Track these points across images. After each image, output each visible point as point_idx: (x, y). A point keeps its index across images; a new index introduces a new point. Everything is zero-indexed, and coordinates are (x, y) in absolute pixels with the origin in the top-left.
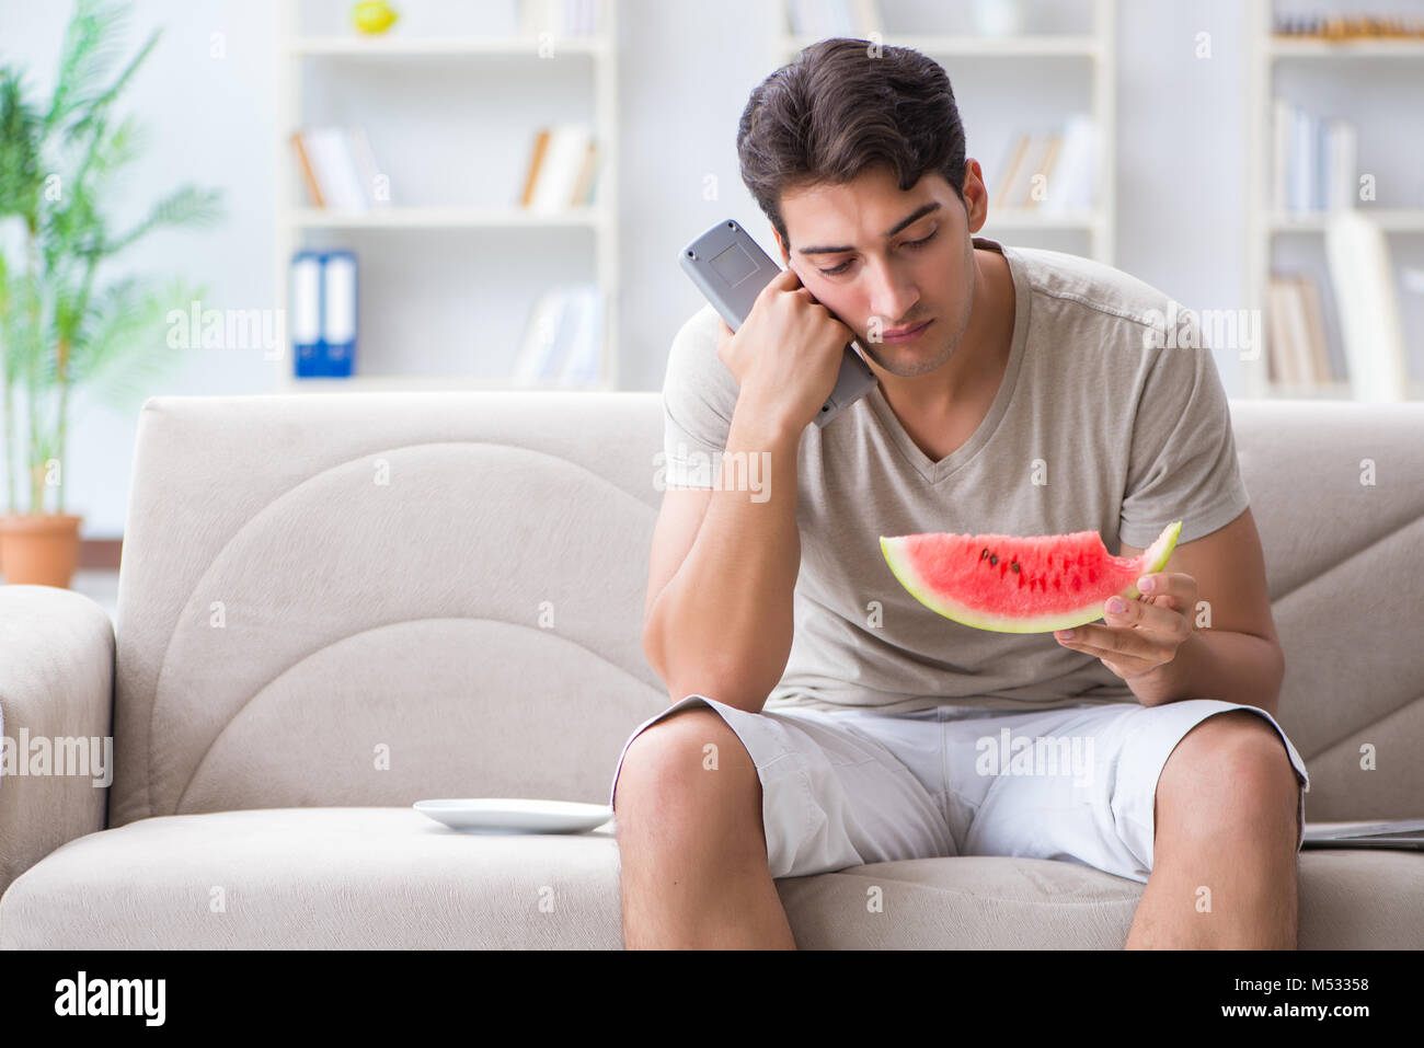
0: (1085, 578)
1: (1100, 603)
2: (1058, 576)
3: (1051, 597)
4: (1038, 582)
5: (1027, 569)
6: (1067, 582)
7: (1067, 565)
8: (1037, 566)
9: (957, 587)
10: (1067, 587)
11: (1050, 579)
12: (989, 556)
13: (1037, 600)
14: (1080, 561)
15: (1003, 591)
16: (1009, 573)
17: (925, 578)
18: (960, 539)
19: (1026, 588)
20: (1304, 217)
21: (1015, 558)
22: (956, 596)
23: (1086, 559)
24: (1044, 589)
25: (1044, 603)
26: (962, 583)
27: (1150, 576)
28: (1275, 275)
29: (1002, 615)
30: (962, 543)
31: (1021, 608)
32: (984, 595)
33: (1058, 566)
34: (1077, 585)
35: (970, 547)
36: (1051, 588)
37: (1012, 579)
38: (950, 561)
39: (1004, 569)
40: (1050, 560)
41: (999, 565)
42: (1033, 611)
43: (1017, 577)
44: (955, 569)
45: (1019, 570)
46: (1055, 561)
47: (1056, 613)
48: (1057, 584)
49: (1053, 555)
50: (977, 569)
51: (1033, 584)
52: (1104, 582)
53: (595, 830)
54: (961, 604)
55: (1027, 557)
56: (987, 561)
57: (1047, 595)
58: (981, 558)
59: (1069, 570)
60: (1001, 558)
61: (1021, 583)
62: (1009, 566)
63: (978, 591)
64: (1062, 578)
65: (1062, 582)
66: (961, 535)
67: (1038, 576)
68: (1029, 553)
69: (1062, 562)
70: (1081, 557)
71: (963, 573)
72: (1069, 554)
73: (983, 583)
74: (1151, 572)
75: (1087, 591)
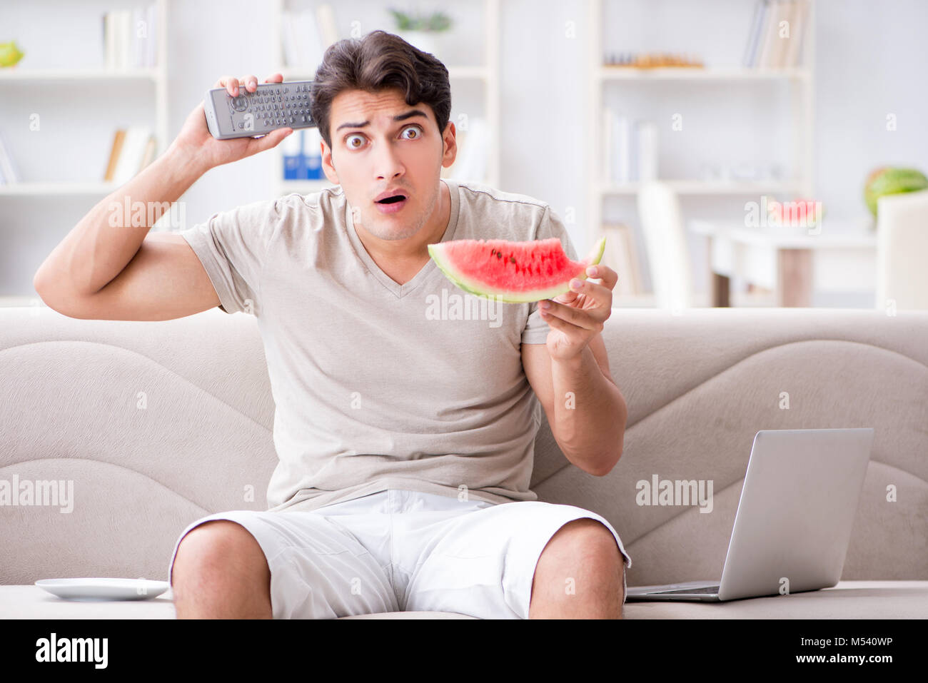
0: (555, 267)
1: (565, 283)
2: (538, 265)
3: (535, 279)
4: (527, 269)
5: (520, 262)
6: (544, 269)
7: (543, 258)
8: (526, 259)
9: (479, 272)
10: (544, 273)
11: (534, 268)
12: (497, 253)
13: (527, 280)
14: (551, 256)
15: (507, 274)
16: (509, 264)
17: (459, 267)
18: (477, 243)
19: (521, 273)
20: (623, 185)
21: (512, 255)
22: (479, 278)
23: (554, 254)
24: (531, 273)
25: (532, 282)
26: (482, 269)
27: (594, 266)
28: (606, 224)
29: (508, 290)
30: (479, 246)
31: (519, 285)
32: (495, 277)
33: (538, 259)
34: (550, 272)
35: (484, 249)
36: (535, 273)
37: (511, 267)
38: (473, 256)
39: (506, 261)
40: (533, 256)
41: (503, 258)
42: (526, 288)
43: (515, 266)
44: (476, 261)
45: (515, 262)
46: (536, 257)
47: (539, 289)
48: (538, 270)
49: (535, 253)
50: (490, 260)
51: (524, 270)
52: (566, 270)
53: (158, 597)
54: (483, 283)
55: (519, 254)
56: (496, 255)
57: (533, 277)
58: (492, 254)
59: (545, 262)
60: (504, 254)
61: (517, 270)
62: (509, 259)
63: (492, 275)
64: (541, 266)
65: (542, 269)
66: (478, 240)
67: (527, 265)
68: (520, 252)
69: (540, 257)
70: (551, 254)
71: (482, 263)
72: (544, 252)
73: (494, 269)
74: (593, 264)
75: (557, 276)
